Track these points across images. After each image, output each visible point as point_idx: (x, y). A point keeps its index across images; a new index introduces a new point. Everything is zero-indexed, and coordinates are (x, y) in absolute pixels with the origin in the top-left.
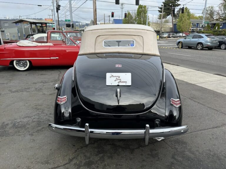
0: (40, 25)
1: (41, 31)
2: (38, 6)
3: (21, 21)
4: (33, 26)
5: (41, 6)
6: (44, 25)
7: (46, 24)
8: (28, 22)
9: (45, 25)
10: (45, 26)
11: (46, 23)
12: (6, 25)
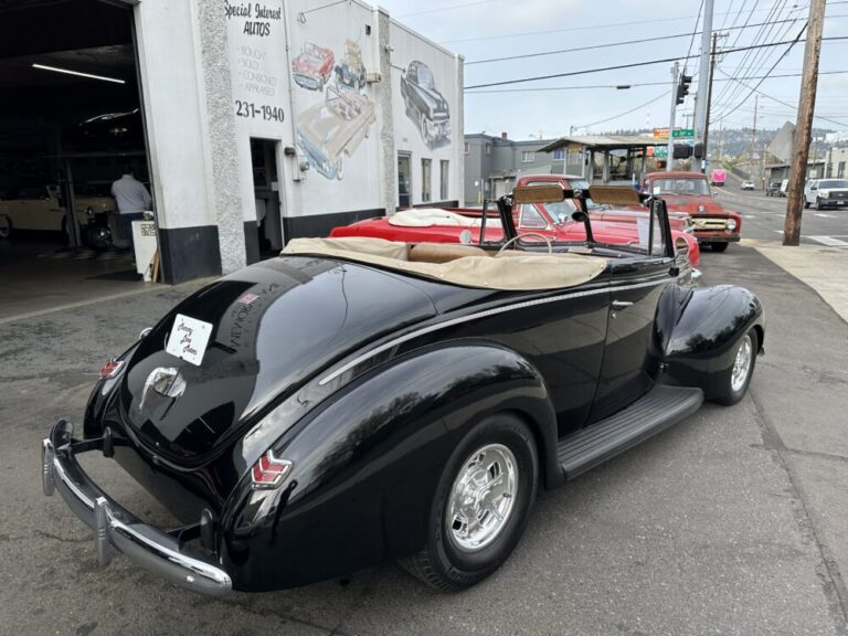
0: (624, 153)
1: (622, 174)
2: (619, 88)
3: (563, 144)
4: (599, 158)
5: (628, 87)
6: (637, 154)
7: (645, 150)
8: (583, 144)
9: (641, 153)
10: (639, 156)
11: (644, 147)
12: (529, 158)
